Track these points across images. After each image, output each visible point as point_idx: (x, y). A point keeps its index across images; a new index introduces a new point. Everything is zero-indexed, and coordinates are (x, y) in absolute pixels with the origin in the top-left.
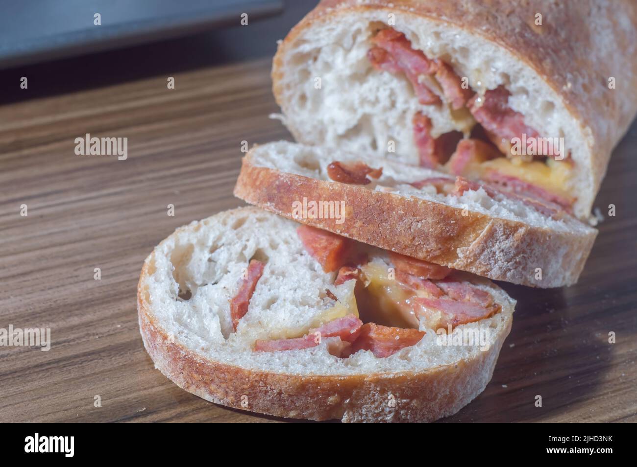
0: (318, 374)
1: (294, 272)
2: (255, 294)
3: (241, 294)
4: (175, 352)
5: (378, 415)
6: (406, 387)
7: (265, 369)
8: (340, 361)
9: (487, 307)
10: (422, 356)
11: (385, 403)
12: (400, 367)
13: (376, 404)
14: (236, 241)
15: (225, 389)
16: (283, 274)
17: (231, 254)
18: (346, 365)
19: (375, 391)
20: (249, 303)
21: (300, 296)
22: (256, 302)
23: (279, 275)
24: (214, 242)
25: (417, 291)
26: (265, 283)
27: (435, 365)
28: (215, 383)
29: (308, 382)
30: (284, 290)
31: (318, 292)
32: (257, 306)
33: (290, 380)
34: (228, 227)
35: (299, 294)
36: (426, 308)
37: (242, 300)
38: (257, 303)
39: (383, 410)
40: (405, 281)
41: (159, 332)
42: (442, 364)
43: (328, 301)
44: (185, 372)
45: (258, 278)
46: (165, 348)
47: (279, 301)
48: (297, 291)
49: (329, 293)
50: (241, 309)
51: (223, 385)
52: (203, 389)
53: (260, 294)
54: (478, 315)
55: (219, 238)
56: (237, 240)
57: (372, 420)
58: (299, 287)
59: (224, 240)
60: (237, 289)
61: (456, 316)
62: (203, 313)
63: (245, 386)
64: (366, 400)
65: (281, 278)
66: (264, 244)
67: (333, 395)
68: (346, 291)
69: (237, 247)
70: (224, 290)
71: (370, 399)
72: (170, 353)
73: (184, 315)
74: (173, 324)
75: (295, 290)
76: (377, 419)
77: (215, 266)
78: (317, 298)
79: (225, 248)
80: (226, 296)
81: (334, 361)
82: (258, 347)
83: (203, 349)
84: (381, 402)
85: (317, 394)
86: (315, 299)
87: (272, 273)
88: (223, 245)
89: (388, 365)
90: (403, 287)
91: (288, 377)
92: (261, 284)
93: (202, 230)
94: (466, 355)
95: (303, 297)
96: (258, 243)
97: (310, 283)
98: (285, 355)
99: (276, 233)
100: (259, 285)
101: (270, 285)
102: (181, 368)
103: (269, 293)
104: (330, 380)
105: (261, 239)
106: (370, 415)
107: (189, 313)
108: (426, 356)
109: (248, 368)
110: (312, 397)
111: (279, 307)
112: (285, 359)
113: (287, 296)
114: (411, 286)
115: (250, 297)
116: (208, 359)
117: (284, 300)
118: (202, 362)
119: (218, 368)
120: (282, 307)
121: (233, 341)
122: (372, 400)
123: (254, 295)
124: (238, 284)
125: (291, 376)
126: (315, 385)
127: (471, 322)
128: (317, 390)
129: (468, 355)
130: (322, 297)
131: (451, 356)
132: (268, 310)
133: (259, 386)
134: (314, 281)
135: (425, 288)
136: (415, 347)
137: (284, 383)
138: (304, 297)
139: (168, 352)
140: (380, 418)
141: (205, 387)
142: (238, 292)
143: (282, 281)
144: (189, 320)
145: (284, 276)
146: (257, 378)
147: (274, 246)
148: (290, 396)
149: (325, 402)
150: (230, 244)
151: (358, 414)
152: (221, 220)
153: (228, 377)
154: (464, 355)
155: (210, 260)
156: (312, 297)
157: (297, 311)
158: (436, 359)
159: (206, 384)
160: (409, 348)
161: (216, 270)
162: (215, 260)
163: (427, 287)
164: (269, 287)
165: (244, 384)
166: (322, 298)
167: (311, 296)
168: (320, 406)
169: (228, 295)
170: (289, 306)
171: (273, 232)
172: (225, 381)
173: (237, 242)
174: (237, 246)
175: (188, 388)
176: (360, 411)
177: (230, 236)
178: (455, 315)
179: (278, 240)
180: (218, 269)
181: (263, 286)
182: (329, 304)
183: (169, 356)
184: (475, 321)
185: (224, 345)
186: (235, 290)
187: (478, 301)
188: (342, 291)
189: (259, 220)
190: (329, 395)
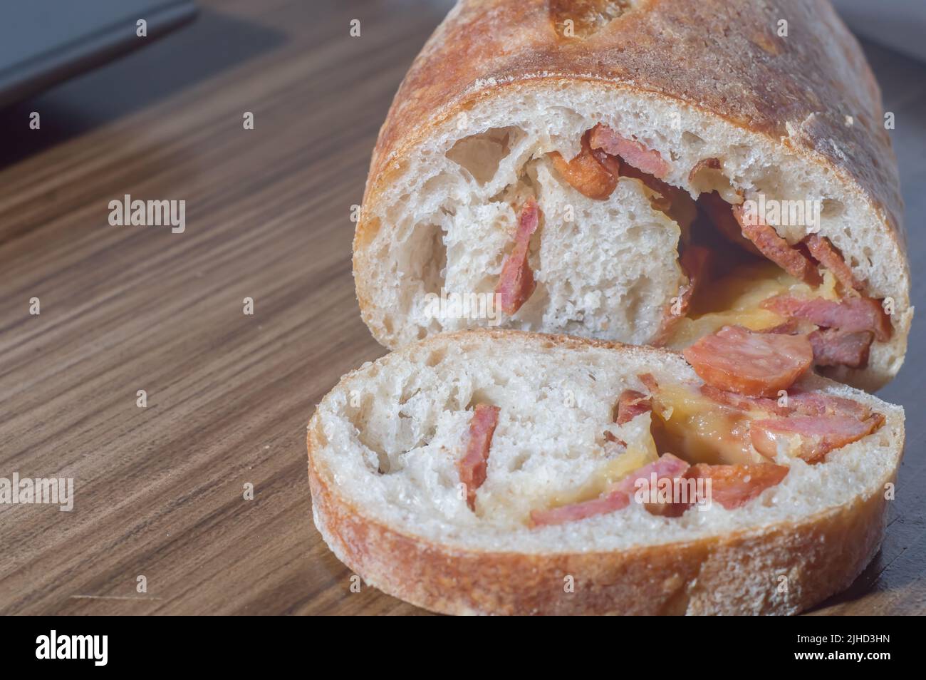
0: (647, 544)
1: (548, 413)
2: (493, 452)
3: (471, 454)
4: (406, 548)
5: (740, 600)
6: (782, 548)
7: (559, 549)
8: (672, 521)
9: (863, 420)
10: (795, 499)
11: (751, 579)
12: (769, 518)
13: (737, 582)
14: (437, 384)
15: (498, 593)
16: (531, 419)
17: (434, 402)
18: (684, 526)
19: (735, 561)
20: (486, 465)
21: (566, 446)
22: (496, 462)
23: (523, 421)
24: (404, 389)
25: (750, 414)
26: (505, 433)
27: (821, 508)
28: (480, 586)
29: (632, 560)
30: (538, 440)
31: (592, 436)
32: (499, 468)
33: (605, 560)
34: (422, 364)
35: (563, 443)
36: (773, 433)
37: (475, 462)
38: (499, 464)
39: (747, 592)
40: (726, 402)
41: (371, 522)
42: (830, 506)
43: (612, 449)
44: (426, 579)
45: (494, 429)
46: (386, 546)
47: (534, 457)
48: (559, 439)
49: (610, 437)
50: (476, 474)
51: (495, 588)
52: (459, 602)
53: (501, 451)
54: (857, 432)
55: (411, 381)
56: (440, 381)
57: (731, 611)
58: (560, 434)
59: (419, 383)
60: (463, 446)
61: (824, 438)
62: (429, 487)
63: (532, 583)
64: (721, 579)
65: (530, 425)
66: (485, 380)
67: (671, 575)
68: (639, 429)
69: (443, 392)
70: (443, 450)
71: (727, 575)
72: (397, 553)
73: (399, 493)
74: (388, 508)
75: (556, 439)
76: (739, 609)
77: (410, 423)
78: (594, 446)
79: (424, 395)
80: (448, 458)
81: (662, 523)
82: (536, 521)
83: (450, 536)
84: (744, 579)
85: (647, 578)
86: (592, 447)
87: (513, 419)
88: (419, 389)
89: (749, 518)
90: (726, 410)
91: (601, 556)
92: (500, 436)
93: (382, 373)
94: (861, 489)
95: (571, 447)
96: (475, 381)
97: (578, 426)
98: (584, 526)
99: (500, 364)
100: (496, 438)
101: (514, 436)
102: (419, 572)
103: (515, 447)
104: (665, 551)
105: (480, 375)
106: (727, 602)
107: (407, 489)
108: (802, 498)
109: (534, 552)
110: (639, 585)
111: (537, 465)
112: (585, 530)
113: (546, 447)
114: (738, 407)
115: (486, 457)
116: (466, 548)
117: (543, 454)
118: (456, 555)
119: (485, 560)
120: (541, 464)
121: (492, 518)
122: (731, 577)
123: (491, 453)
124: (462, 439)
125: (606, 554)
126: (643, 563)
127: (851, 442)
128: (647, 571)
129: (863, 489)
130: (600, 442)
131: (839, 493)
132: (520, 471)
133: (555, 579)
134: (583, 423)
135: (760, 408)
136: (782, 486)
137: (595, 567)
138: (573, 447)
139: (393, 551)
140: (743, 607)
141: (462, 596)
142: (466, 451)
143: (532, 428)
144: (409, 501)
145: (533, 422)
146: (552, 565)
147: (501, 382)
148: (605, 586)
149: (660, 590)
150: (429, 389)
151: (709, 603)
152: (408, 356)
153: (502, 571)
154: (858, 488)
155: (401, 415)
156: (585, 445)
157: (567, 466)
158: (819, 499)
159: (464, 590)
160: (773, 489)
161: (413, 429)
162: (410, 415)
163: (762, 404)
164: (512, 439)
165: (528, 579)
166: (601, 445)
167: (584, 443)
168: (652, 598)
169: (451, 457)
170: (552, 461)
171: (493, 363)
172: (496, 579)
173: (441, 385)
174: (441, 389)
175: (432, 605)
176: (713, 599)
177: (428, 376)
178: (823, 436)
179: (504, 373)
180: (415, 427)
181: (503, 438)
182: (613, 453)
183: (395, 557)
184: (856, 440)
185: (480, 526)
186: (460, 450)
187: (848, 413)
188: (632, 430)
189: (467, 349)
190: (664, 578)
